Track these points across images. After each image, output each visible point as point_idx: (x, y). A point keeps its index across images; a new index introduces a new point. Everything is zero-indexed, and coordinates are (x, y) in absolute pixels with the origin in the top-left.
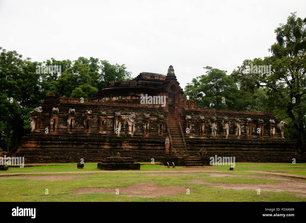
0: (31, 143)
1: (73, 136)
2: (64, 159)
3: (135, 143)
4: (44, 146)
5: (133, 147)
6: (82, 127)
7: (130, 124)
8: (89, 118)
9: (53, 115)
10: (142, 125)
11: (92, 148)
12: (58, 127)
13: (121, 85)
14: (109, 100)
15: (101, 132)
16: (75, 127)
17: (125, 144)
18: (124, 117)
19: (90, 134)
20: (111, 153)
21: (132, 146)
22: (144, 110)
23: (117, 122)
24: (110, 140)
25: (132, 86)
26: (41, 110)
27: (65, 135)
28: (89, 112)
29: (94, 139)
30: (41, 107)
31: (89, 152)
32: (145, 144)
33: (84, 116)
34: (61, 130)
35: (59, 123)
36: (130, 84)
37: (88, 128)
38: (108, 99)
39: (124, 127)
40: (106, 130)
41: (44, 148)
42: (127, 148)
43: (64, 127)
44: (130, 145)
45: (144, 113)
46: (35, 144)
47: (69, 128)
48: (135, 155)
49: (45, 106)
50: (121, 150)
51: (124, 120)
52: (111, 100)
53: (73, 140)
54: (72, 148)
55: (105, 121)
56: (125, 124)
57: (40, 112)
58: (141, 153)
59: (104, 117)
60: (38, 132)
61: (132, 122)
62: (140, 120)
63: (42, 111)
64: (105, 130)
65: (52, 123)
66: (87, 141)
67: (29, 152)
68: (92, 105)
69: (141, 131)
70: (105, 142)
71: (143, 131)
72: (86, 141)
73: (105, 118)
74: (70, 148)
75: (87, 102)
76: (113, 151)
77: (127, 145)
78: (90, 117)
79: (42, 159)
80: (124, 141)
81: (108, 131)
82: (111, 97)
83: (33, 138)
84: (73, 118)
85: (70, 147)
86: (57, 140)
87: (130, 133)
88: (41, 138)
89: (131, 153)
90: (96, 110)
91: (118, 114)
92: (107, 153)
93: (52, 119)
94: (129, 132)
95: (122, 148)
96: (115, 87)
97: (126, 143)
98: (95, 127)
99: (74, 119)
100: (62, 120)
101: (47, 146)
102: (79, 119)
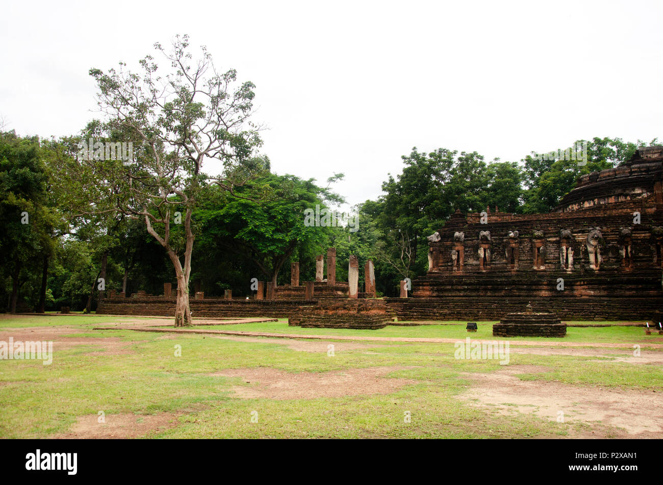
0: (423, 290)
1: (487, 276)
2: (470, 315)
3: (600, 284)
4: (442, 294)
5: (597, 293)
6: (504, 261)
7: (590, 249)
8: (514, 245)
9: (456, 244)
10: (617, 250)
11: (519, 296)
12: (466, 263)
13: (601, 178)
14: (579, 208)
15: (535, 268)
16: (492, 261)
17: (579, 287)
18: (580, 238)
19: (517, 271)
20: (552, 303)
21: (593, 291)
22: (620, 221)
23: (564, 248)
24: (550, 281)
25: (620, 177)
26: (437, 237)
27: (476, 275)
28: (512, 234)
29: (521, 281)
30: (438, 233)
31: (513, 302)
32: (621, 287)
33: (506, 242)
34: (470, 268)
35: (466, 256)
36: (616, 175)
37: (513, 262)
38: (577, 208)
39: (581, 256)
40: (547, 263)
41: (442, 297)
42: (585, 295)
43: (475, 262)
44: (589, 289)
45: (621, 226)
46: (430, 291)
47: (482, 264)
48: (601, 308)
49: (445, 231)
50: (572, 298)
51: (581, 243)
52: (581, 208)
53: (486, 283)
54: (485, 296)
55: (541, 248)
56: (583, 250)
57: (437, 240)
58: (612, 304)
59: (539, 241)
60: (435, 273)
61: (593, 246)
62: (613, 240)
63: (440, 239)
64: (544, 262)
65: (454, 257)
66: (508, 284)
67: (420, 304)
68: (520, 222)
69: (616, 262)
70: (541, 285)
71: (620, 261)
72: (506, 285)
73: (541, 242)
74: (482, 296)
75: (513, 217)
76: (555, 300)
77: (583, 289)
78: (515, 243)
79: (437, 314)
80: (577, 281)
81: (550, 265)
82: (581, 203)
83: (425, 282)
84: (486, 246)
85: (482, 294)
86: (460, 283)
87: (593, 267)
88: (437, 281)
89: (591, 304)
90: (527, 229)
91: (567, 232)
92: (544, 305)
93: (454, 251)
94: (591, 264)
95: (573, 295)
96: (591, 183)
97: (581, 285)
98: (526, 260)
99: (488, 248)
100: (471, 250)
101: (446, 294)
102: (499, 248)
